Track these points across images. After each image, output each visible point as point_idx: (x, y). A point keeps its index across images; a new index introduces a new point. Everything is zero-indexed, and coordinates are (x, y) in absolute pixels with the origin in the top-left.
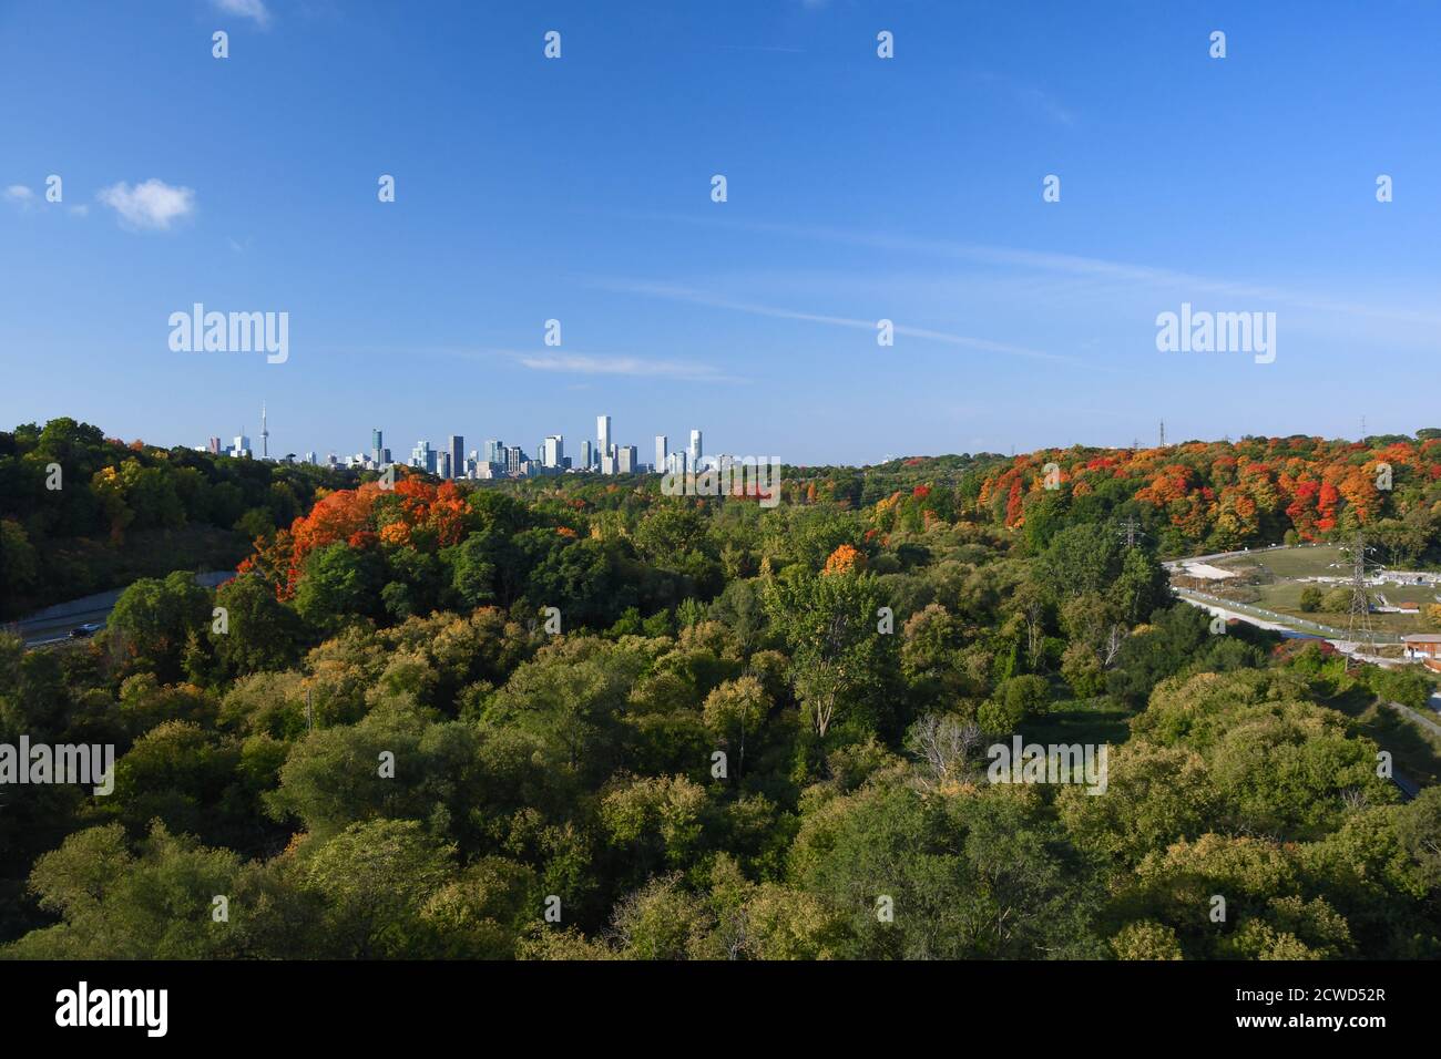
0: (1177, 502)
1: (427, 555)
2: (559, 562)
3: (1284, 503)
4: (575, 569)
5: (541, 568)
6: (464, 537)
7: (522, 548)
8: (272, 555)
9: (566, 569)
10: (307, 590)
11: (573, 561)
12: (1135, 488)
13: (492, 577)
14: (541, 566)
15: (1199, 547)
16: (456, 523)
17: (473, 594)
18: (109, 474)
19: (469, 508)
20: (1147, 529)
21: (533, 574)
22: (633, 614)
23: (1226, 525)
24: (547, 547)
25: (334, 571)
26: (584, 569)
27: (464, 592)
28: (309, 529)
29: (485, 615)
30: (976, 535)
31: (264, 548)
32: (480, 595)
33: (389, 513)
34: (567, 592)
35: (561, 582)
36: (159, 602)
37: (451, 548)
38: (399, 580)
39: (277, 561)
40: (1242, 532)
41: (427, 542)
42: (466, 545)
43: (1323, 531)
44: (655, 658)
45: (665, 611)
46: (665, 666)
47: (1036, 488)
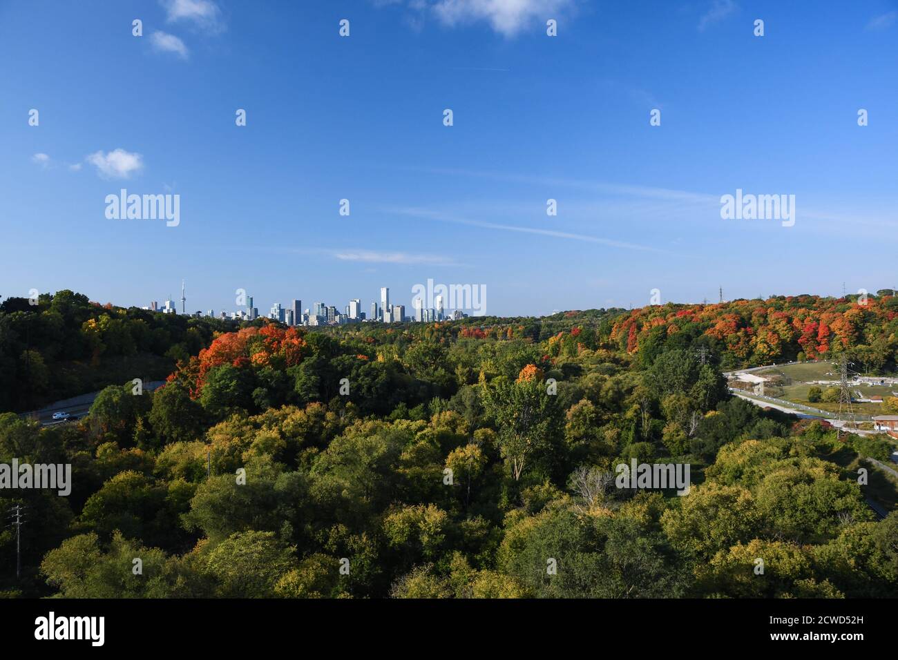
0: (731, 336)
1: (279, 371)
2: (358, 375)
3: (796, 336)
4: (368, 380)
6: (303, 361)
7: (336, 367)
8: (187, 371)
9: (362, 380)
10: (208, 392)
11: (367, 375)
12: (705, 328)
13: (318, 385)
14: (348, 378)
15: (746, 363)
16: (297, 352)
17: (306, 395)
18: (92, 323)
19: (304, 343)
20: (713, 353)
22: (403, 407)
23: (762, 350)
24: (351, 367)
25: (223, 381)
26: (374, 379)
27: (301, 394)
28: (209, 356)
29: (314, 407)
30: (609, 357)
31: (183, 367)
32: (311, 395)
33: (256, 346)
34: (363, 393)
35: (359, 387)
36: (120, 399)
37: (294, 367)
38: (262, 386)
39: (190, 375)
40: (771, 354)
41: (279, 363)
42: (303, 365)
43: (821, 353)
44: (416, 433)
45: (422, 404)
46: (422, 438)
47: (645, 329)
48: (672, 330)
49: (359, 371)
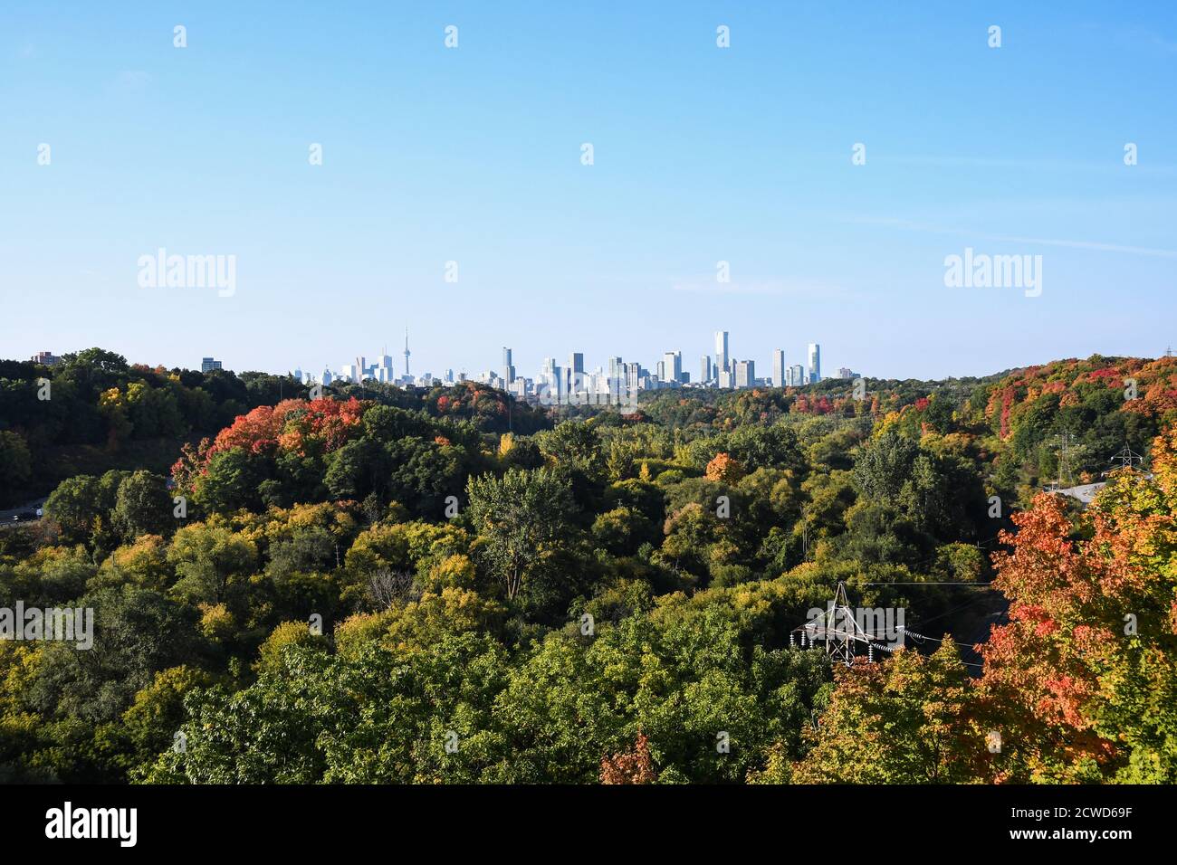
1: (312, 458)
4: (426, 472)
5: (401, 470)
6: (345, 443)
7: (391, 453)
9: (420, 472)
11: (428, 465)
13: (354, 477)
14: (402, 468)
16: (341, 433)
18: (113, 394)
19: (358, 420)
21: (394, 475)
25: (224, 471)
27: (331, 489)
28: (224, 437)
30: (960, 447)
31: (189, 453)
32: (342, 491)
33: (291, 425)
34: (421, 490)
35: (415, 481)
38: (272, 478)
39: (197, 463)
41: (316, 449)
42: (340, 452)
47: (1029, 399)
48: (1068, 402)
49: (419, 459)
